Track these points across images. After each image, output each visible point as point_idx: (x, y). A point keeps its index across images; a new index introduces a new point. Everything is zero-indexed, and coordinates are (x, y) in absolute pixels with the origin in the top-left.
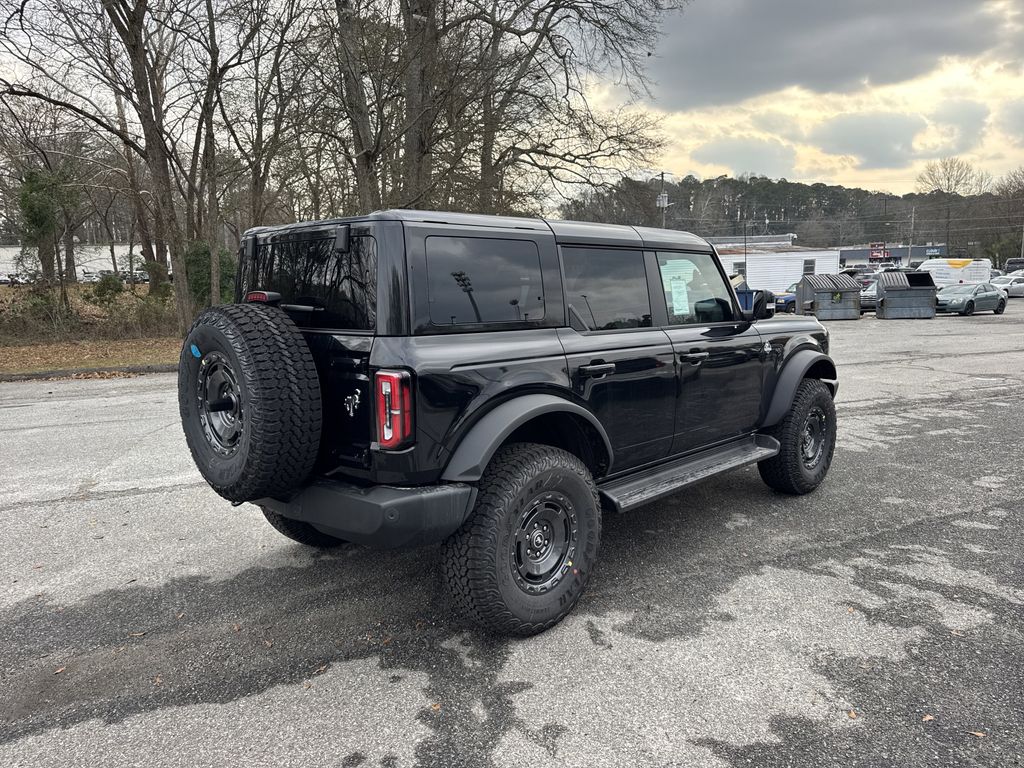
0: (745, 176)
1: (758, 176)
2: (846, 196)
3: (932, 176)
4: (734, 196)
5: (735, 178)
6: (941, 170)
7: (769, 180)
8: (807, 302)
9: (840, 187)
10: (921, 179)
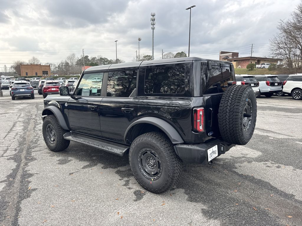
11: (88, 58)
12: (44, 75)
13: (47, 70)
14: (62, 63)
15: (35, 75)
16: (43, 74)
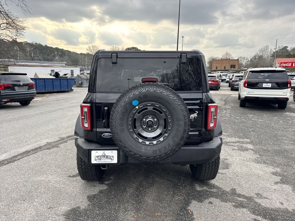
0: (33, 42)
1: (38, 43)
2: (65, 52)
3: (90, 49)
4: (31, 48)
5: (30, 43)
6: (92, 48)
7: (42, 45)
8: (80, 82)
9: (63, 49)
10: (87, 50)
11: (287, 49)
12: (231, 69)
13: (234, 64)
14: (255, 56)
15: (224, 69)
16: (231, 67)
